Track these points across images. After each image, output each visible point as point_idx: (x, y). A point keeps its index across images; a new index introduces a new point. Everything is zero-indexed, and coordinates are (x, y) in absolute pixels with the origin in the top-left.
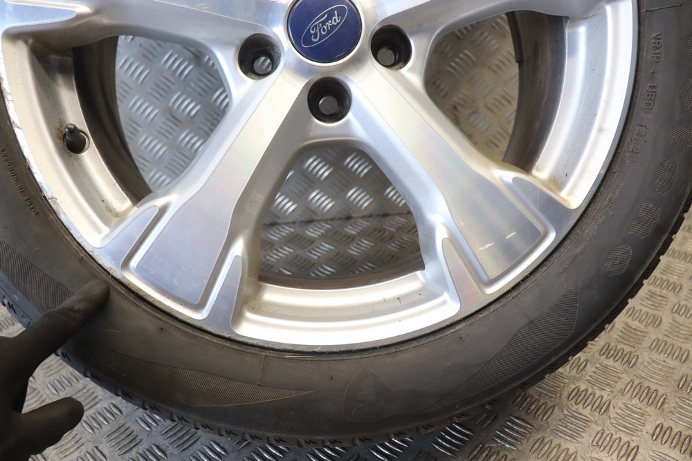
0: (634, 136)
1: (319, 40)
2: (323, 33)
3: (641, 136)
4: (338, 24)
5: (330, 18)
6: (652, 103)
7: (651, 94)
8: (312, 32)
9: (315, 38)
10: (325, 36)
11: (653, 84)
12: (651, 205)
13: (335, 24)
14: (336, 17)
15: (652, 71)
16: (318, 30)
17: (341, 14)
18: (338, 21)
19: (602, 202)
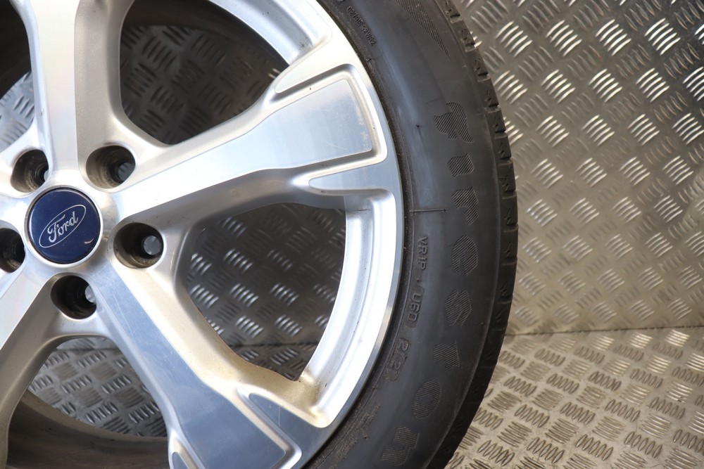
0: (397, 350)
1: (56, 241)
2: (60, 234)
3: (402, 351)
4: (76, 225)
5: (67, 219)
6: (416, 315)
7: (415, 304)
8: (50, 233)
9: (52, 239)
10: (62, 237)
11: (418, 294)
12: (407, 430)
13: (72, 224)
14: (73, 218)
15: (418, 279)
16: (55, 231)
17: (79, 215)
18: (75, 222)
19: (357, 421)
